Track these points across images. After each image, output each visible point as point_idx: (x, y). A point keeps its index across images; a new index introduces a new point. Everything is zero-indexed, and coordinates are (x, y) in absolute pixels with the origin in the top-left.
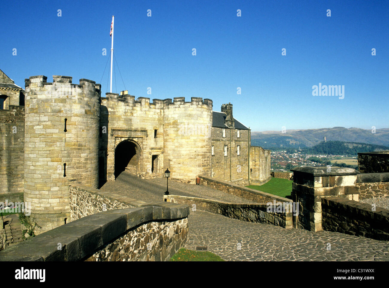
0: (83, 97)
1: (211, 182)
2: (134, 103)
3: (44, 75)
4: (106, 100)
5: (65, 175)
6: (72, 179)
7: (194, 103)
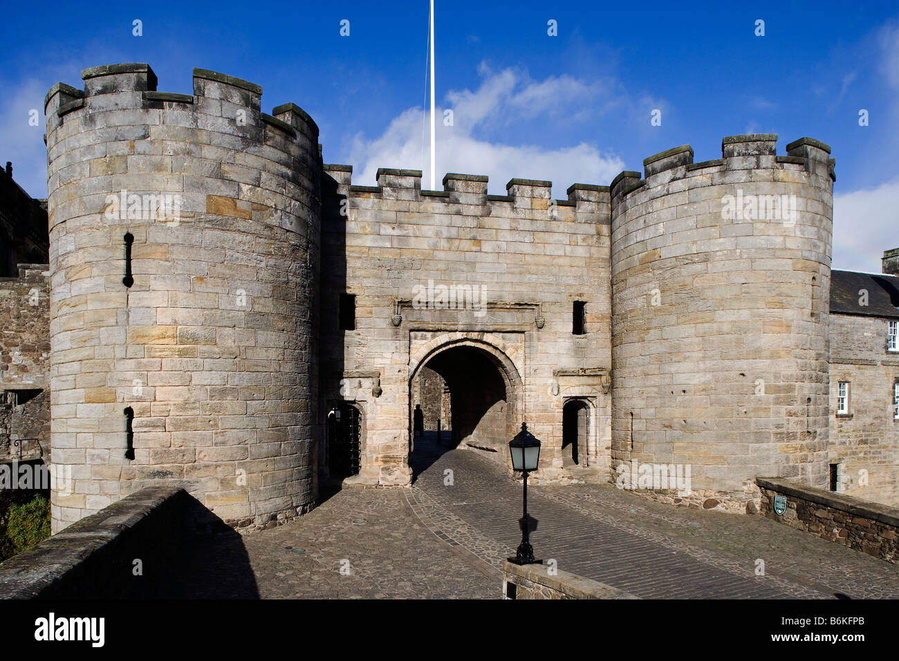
0: (196, 144)
1: (817, 509)
2: (484, 204)
3: (65, 82)
4: (372, 195)
5: (130, 455)
6: (157, 468)
7: (736, 162)
